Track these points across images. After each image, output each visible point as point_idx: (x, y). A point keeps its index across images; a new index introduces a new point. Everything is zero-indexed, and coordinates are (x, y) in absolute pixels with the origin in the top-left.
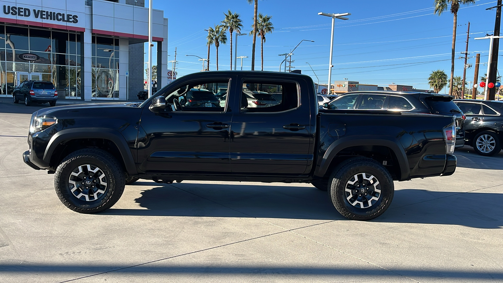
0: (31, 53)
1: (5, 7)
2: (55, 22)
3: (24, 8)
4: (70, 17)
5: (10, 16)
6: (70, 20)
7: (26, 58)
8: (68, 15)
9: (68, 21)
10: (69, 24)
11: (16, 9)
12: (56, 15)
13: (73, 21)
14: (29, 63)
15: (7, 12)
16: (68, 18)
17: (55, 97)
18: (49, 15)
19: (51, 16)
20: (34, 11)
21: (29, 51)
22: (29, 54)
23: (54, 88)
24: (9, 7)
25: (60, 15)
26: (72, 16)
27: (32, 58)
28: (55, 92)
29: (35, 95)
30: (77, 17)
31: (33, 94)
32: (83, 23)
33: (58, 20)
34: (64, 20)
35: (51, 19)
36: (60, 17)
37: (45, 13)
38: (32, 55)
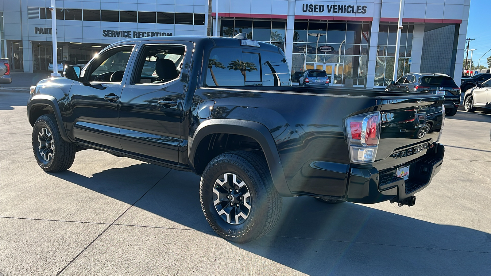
0: (327, 45)
1: (304, 5)
2: (346, 15)
3: (319, 5)
4: (359, 8)
5: (308, 14)
6: (359, 11)
7: (323, 50)
8: (357, 6)
9: (357, 12)
10: (358, 15)
11: (313, 7)
12: (346, 8)
13: (362, 11)
14: (325, 54)
15: (305, 10)
16: (358, 9)
17: (326, 84)
18: (340, 9)
19: (342, 9)
20: (328, 6)
21: (326, 43)
22: (325, 46)
23: (326, 76)
24: (307, 5)
25: (350, 8)
26: (362, 7)
27: (328, 50)
28: (327, 79)
29: (309, 83)
30: (366, 7)
31: (308, 82)
32: (371, 13)
33: (348, 12)
34: (353, 12)
35: (342, 12)
36: (350, 9)
37: (337, 7)
38: (328, 47)
